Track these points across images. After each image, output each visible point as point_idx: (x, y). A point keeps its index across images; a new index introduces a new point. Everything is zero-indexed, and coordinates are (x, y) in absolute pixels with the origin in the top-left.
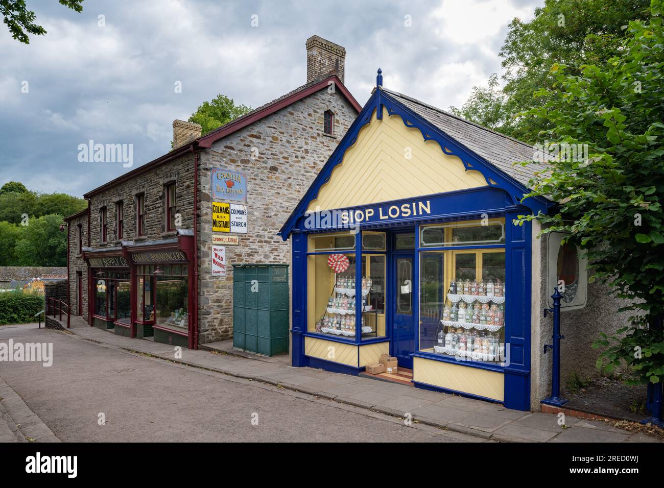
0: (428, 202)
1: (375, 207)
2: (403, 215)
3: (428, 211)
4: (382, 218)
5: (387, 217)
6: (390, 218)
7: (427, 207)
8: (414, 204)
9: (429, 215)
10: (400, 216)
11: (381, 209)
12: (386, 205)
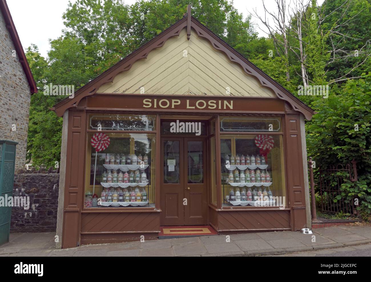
0: (232, 102)
1: (183, 98)
2: (209, 107)
3: (231, 107)
4: (188, 107)
5: (194, 108)
6: (196, 108)
7: (230, 105)
8: (220, 102)
9: (231, 110)
10: (207, 108)
11: (188, 101)
12: (194, 99)
